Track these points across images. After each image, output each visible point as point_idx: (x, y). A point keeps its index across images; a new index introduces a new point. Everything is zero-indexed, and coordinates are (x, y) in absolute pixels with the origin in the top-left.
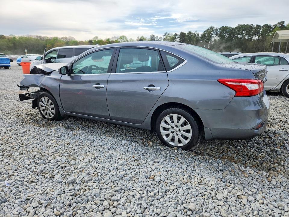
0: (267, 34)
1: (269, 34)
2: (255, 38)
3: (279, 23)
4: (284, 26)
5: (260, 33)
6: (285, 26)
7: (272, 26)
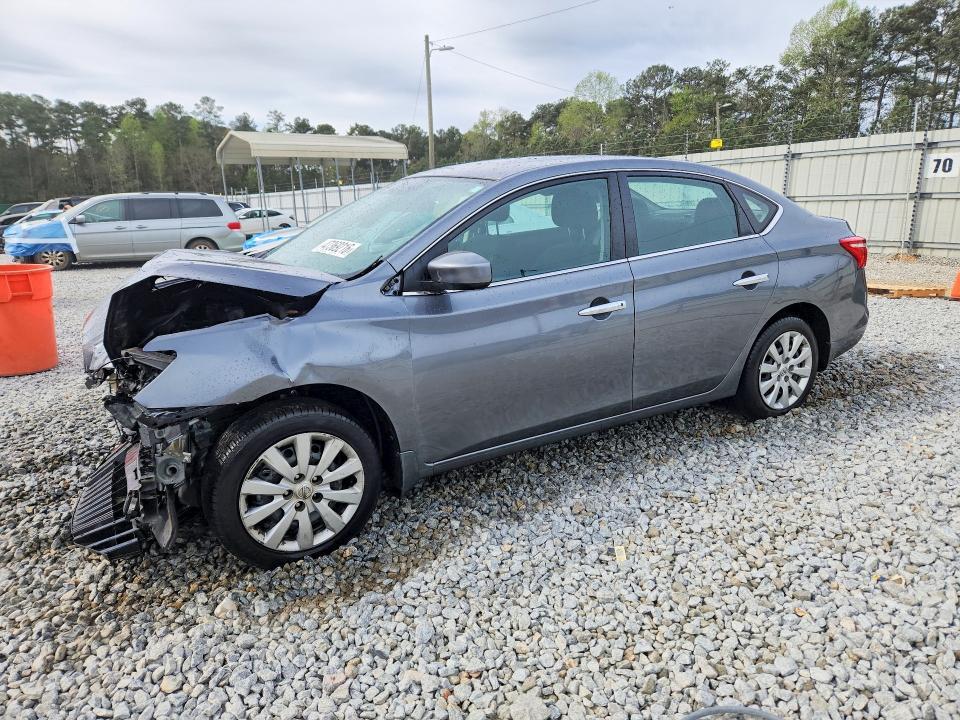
0: (101, 135)
1: (106, 134)
2: (66, 145)
3: (133, 104)
4: (147, 114)
5: (79, 129)
6: (151, 114)
7: (110, 111)
